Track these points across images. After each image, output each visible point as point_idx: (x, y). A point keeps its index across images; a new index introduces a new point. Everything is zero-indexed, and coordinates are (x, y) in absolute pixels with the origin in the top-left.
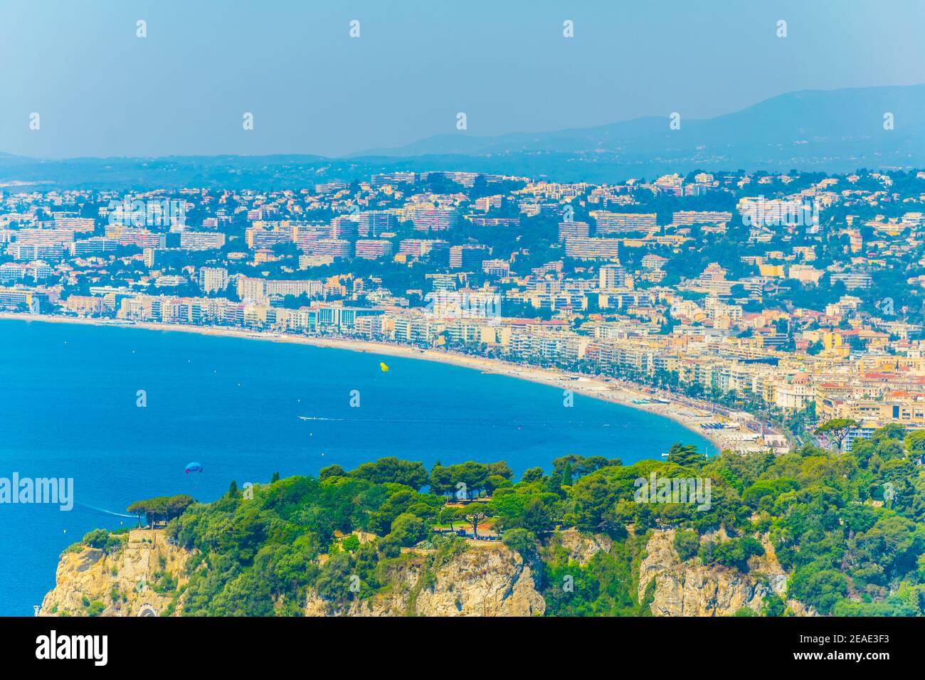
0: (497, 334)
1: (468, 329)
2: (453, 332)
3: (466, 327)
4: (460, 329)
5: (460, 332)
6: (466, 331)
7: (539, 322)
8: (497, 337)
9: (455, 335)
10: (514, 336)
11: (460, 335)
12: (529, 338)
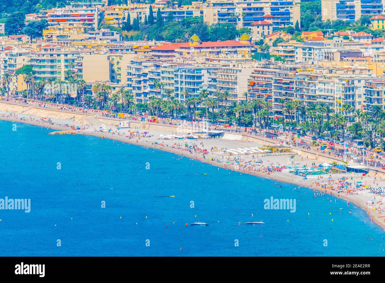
0: (112, 65)
1: (66, 61)
2: (41, 67)
3: (62, 57)
4: (52, 61)
5: (52, 67)
6: (63, 64)
7: (196, 44)
8: (112, 71)
9: (44, 72)
10: (135, 66)
11: (52, 73)
12: (158, 66)
